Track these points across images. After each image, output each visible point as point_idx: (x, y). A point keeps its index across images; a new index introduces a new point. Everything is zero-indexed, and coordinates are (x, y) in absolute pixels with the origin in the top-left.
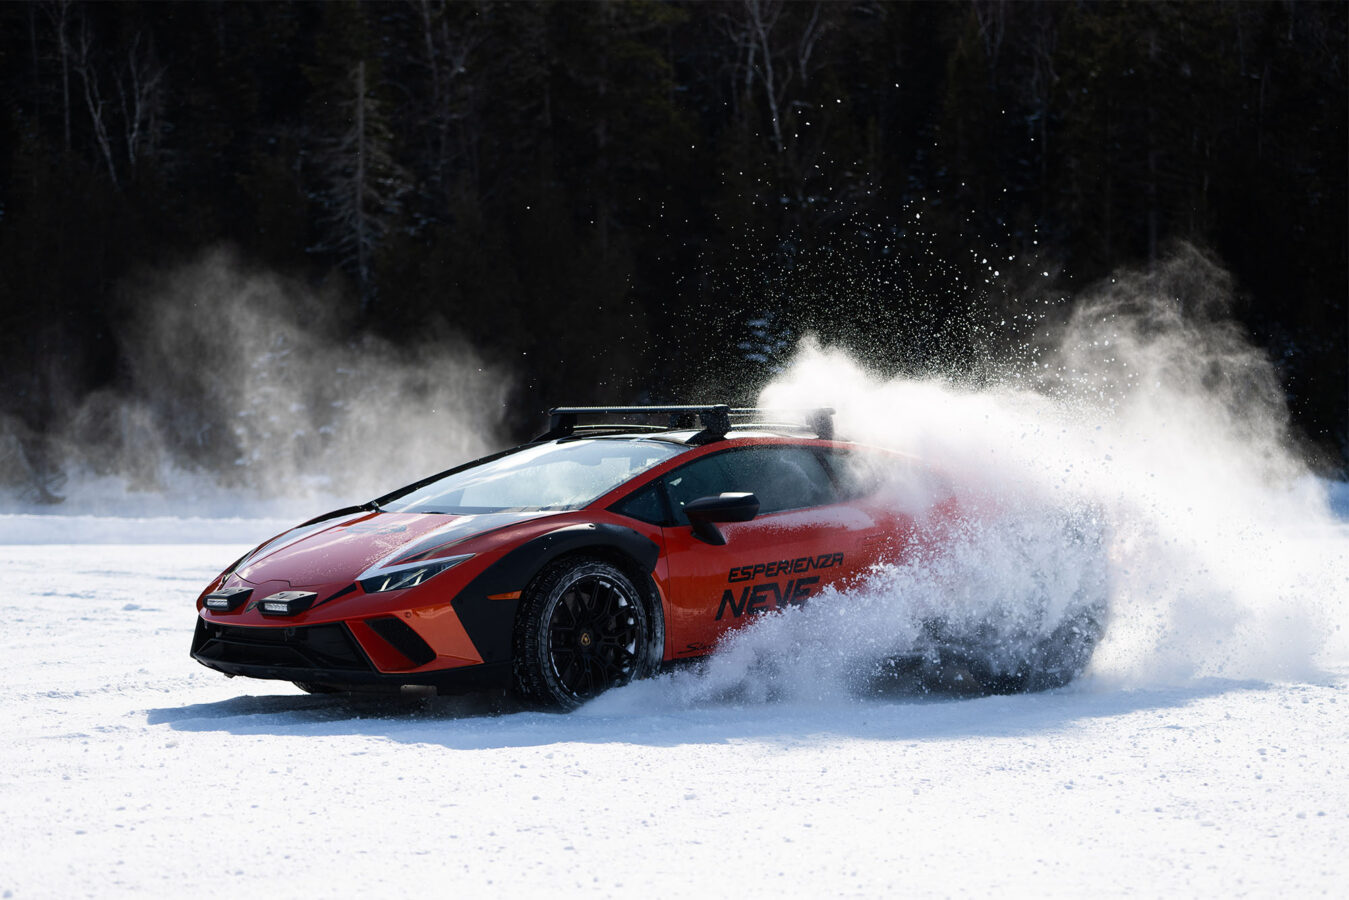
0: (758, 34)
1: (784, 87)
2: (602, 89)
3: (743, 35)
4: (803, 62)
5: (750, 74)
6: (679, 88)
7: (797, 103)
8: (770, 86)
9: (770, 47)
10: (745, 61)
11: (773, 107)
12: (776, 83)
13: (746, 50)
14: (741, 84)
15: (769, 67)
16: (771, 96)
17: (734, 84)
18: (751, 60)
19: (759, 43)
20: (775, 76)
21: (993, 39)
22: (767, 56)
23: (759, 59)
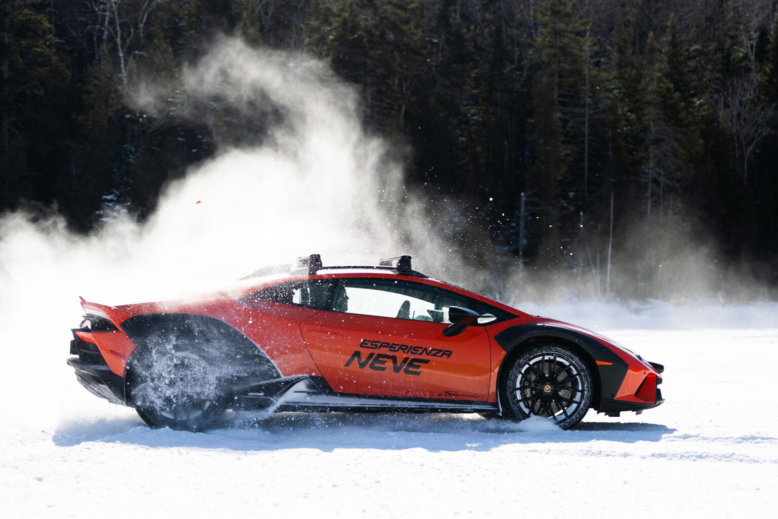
0: (112, 7)
1: (128, 41)
2: (6, 40)
3: (102, 7)
4: (141, 26)
5: (106, 33)
6: (57, 40)
7: (137, 52)
8: (119, 41)
9: (119, 14)
10: (102, 25)
11: (121, 55)
12: (123, 39)
13: (104, 17)
14: (100, 39)
15: (118, 29)
16: (120, 48)
17: (95, 39)
18: (106, 23)
19: (112, 12)
20: (122, 34)
21: (266, 13)
22: (118, 22)
23: (112, 23)
